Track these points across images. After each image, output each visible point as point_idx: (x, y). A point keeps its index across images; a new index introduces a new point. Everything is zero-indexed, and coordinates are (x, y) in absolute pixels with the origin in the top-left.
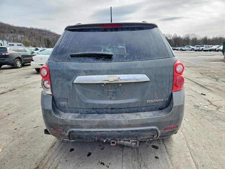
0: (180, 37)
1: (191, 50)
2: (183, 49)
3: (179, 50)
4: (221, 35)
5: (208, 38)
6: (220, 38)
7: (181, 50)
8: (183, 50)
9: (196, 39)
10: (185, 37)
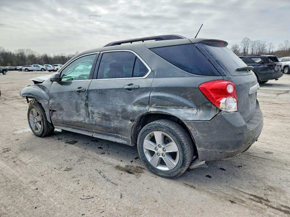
0: (11, 53)
1: (41, 71)
2: (29, 69)
3: (24, 70)
4: (62, 54)
5: (48, 56)
6: (62, 57)
7: (27, 70)
8: (29, 71)
9: (33, 56)
10: (18, 52)
